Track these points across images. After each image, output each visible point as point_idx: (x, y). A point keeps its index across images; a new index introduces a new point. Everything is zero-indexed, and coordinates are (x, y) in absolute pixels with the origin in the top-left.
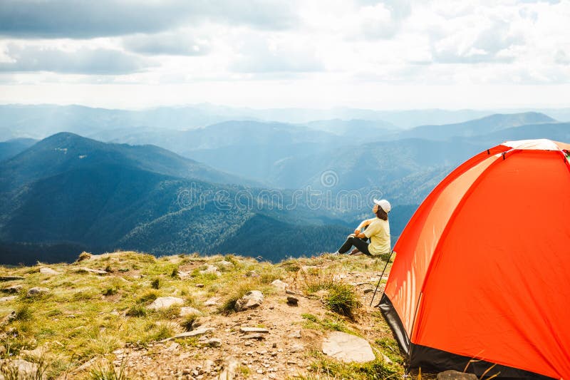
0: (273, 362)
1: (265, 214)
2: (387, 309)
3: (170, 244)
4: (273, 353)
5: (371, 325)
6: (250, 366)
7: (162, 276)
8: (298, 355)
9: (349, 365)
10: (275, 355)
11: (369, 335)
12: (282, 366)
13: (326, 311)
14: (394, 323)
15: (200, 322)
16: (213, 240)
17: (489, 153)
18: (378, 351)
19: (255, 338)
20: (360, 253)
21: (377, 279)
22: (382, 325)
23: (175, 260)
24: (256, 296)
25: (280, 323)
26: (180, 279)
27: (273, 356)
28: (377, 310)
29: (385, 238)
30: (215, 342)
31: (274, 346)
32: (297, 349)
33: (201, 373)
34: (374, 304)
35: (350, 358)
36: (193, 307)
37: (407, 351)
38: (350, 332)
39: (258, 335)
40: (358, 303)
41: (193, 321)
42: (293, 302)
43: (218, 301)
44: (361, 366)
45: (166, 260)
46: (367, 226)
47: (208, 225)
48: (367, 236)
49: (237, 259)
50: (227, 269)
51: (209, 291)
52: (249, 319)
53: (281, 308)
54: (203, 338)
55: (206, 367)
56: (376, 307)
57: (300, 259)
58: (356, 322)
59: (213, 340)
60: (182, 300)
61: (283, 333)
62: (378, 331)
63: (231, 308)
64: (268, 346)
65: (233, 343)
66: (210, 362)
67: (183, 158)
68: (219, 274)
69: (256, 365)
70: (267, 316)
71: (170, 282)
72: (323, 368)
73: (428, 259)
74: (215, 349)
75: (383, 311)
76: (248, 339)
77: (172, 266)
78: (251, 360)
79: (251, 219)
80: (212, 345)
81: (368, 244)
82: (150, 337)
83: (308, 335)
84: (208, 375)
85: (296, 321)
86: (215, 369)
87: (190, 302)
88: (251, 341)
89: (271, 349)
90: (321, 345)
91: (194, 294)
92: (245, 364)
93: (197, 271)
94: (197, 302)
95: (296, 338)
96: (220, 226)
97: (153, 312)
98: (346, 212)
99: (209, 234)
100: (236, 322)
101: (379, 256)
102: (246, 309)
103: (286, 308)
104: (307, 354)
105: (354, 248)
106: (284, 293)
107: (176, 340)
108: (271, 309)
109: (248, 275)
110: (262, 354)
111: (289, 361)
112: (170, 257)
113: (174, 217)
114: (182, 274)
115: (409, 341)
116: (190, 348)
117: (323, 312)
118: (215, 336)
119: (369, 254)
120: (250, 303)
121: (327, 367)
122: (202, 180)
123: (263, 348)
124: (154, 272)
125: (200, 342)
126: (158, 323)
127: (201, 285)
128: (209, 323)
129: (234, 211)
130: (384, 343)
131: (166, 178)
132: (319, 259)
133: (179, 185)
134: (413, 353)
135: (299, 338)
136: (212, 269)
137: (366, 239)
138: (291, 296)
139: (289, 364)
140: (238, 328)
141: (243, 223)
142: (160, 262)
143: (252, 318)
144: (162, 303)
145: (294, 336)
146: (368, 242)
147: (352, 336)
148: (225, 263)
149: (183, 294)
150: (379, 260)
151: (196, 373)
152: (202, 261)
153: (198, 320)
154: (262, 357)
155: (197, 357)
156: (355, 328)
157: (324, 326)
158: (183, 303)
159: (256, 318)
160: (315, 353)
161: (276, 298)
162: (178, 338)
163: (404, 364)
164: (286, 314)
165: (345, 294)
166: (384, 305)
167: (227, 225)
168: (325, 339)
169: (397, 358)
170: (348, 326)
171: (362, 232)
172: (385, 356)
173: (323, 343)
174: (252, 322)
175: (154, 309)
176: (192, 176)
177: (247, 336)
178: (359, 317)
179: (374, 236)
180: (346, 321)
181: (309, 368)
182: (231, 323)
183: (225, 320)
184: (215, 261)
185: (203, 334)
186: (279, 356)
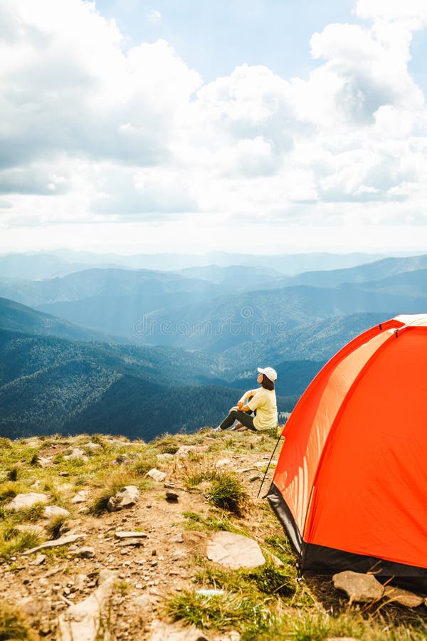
0: (153, 574)
1: (134, 375)
2: (276, 500)
3: (24, 412)
4: (153, 563)
5: (260, 520)
6: (128, 580)
7: (19, 464)
8: (181, 563)
9: (236, 571)
10: (156, 565)
11: (257, 532)
12: (163, 577)
13: (210, 507)
14: (284, 517)
15: (69, 526)
16: (74, 406)
17: (381, 328)
18: (268, 552)
19: (132, 545)
20: (244, 428)
21: (265, 463)
22: (271, 520)
23: (34, 443)
24: (131, 493)
25: (159, 525)
26: (41, 466)
27: (153, 566)
28: (265, 501)
29: (271, 410)
30: (87, 552)
31: (154, 554)
32: (180, 557)
33: (73, 591)
34: (262, 494)
35: (238, 562)
36: (59, 506)
37: (299, 550)
38: (237, 531)
39: (135, 541)
40: (244, 495)
41: (60, 525)
42: (172, 499)
43: (86, 496)
44: (250, 573)
45: (24, 443)
46: (251, 398)
47: (68, 388)
48: (252, 408)
49: (105, 439)
50: (95, 452)
51: (77, 484)
52: (124, 521)
53: (159, 505)
54: (73, 546)
55: (78, 584)
56: (263, 498)
57: (177, 437)
58: (243, 517)
59: (84, 549)
60: (45, 496)
61: (162, 537)
62: (268, 527)
63: (103, 507)
64: (146, 554)
65: (108, 552)
66: (83, 577)
67: (37, 312)
68: (86, 459)
69: (134, 579)
70: (144, 516)
71: (30, 470)
72: (210, 578)
73: (321, 443)
74: (87, 560)
75: (272, 504)
76: (124, 546)
77: (31, 451)
78: (129, 572)
79: (119, 381)
80: (84, 555)
81: (253, 418)
82: (12, 548)
83: (191, 538)
84: (81, 592)
85: (176, 521)
86: (89, 585)
87: (55, 500)
88: (127, 549)
89: (150, 557)
90: (205, 549)
91: (59, 489)
92: (122, 578)
93: (61, 457)
94: (63, 498)
95: (177, 542)
96: (82, 390)
97: (12, 513)
98: (227, 371)
99: (70, 400)
100: (111, 525)
101: (266, 431)
102: (120, 509)
103: (165, 505)
104: (190, 563)
105: (237, 423)
106: (162, 487)
107: (43, 551)
108: (149, 507)
109: (120, 460)
110: (141, 565)
111: (171, 572)
112: (27, 440)
113: (28, 381)
114: (43, 461)
115: (302, 539)
116: (58, 559)
117: (207, 508)
118: (87, 544)
119: (254, 429)
120: (125, 502)
121: (213, 578)
122: (61, 338)
123: (142, 557)
124: (11, 460)
125: (70, 552)
126: (20, 527)
127: (66, 473)
128: (79, 528)
129: (98, 372)
130: (274, 542)
131: (19, 335)
132: (198, 436)
133: (33, 343)
134: (305, 554)
135: (181, 542)
136: (77, 453)
137: (250, 412)
138: (171, 491)
139: (171, 575)
140: (112, 533)
141: (108, 386)
142: (15, 445)
143: (128, 519)
144: (24, 501)
145: (175, 540)
146: (252, 415)
147: (239, 537)
148: (93, 446)
149: (47, 489)
150: (266, 436)
151: (67, 590)
152: (66, 444)
153: (66, 525)
154: (141, 567)
155: (67, 571)
156: (241, 525)
157: (208, 525)
158: (47, 501)
159: (132, 519)
160: (200, 560)
161: (153, 494)
162: (45, 548)
163: (297, 565)
164: (166, 513)
165: (230, 486)
166: (273, 496)
167: (90, 388)
168: (210, 542)
169: (289, 558)
170: (234, 523)
171: (246, 404)
172: (276, 558)
173: (208, 547)
174: (129, 525)
175: (14, 510)
176: (49, 333)
177: (123, 543)
178: (246, 510)
179: (259, 408)
180: (232, 518)
181: (194, 579)
182: (104, 526)
183: (97, 523)
184: (81, 444)
185: (73, 543)
186: (160, 567)
